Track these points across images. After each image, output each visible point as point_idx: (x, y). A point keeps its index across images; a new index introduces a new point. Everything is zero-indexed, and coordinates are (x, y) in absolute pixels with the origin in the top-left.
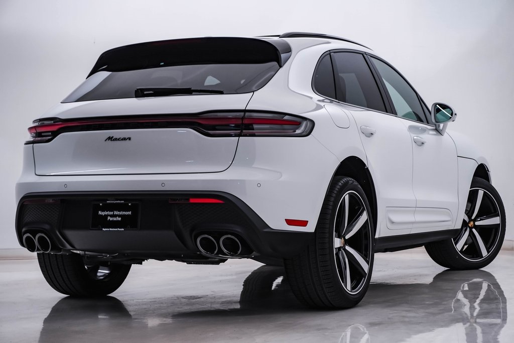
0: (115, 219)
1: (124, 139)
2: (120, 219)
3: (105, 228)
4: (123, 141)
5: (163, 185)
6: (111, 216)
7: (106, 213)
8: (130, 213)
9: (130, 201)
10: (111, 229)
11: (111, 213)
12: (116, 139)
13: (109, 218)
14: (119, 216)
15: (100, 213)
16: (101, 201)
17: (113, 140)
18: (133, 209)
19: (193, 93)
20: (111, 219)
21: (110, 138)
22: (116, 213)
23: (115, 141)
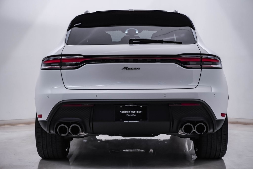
0: (131, 115)
1: (136, 69)
2: (135, 115)
3: (125, 121)
4: (135, 70)
5: (165, 96)
6: (129, 114)
7: (125, 112)
8: (141, 112)
9: (141, 105)
10: (129, 121)
11: (129, 112)
12: (130, 69)
13: (127, 115)
14: (134, 114)
15: (121, 112)
16: (121, 105)
17: (128, 69)
18: (144, 109)
19: (164, 43)
20: (129, 115)
21: (126, 68)
22: (132, 112)
23: (129, 70)
